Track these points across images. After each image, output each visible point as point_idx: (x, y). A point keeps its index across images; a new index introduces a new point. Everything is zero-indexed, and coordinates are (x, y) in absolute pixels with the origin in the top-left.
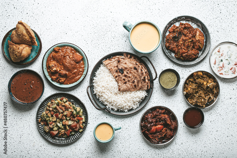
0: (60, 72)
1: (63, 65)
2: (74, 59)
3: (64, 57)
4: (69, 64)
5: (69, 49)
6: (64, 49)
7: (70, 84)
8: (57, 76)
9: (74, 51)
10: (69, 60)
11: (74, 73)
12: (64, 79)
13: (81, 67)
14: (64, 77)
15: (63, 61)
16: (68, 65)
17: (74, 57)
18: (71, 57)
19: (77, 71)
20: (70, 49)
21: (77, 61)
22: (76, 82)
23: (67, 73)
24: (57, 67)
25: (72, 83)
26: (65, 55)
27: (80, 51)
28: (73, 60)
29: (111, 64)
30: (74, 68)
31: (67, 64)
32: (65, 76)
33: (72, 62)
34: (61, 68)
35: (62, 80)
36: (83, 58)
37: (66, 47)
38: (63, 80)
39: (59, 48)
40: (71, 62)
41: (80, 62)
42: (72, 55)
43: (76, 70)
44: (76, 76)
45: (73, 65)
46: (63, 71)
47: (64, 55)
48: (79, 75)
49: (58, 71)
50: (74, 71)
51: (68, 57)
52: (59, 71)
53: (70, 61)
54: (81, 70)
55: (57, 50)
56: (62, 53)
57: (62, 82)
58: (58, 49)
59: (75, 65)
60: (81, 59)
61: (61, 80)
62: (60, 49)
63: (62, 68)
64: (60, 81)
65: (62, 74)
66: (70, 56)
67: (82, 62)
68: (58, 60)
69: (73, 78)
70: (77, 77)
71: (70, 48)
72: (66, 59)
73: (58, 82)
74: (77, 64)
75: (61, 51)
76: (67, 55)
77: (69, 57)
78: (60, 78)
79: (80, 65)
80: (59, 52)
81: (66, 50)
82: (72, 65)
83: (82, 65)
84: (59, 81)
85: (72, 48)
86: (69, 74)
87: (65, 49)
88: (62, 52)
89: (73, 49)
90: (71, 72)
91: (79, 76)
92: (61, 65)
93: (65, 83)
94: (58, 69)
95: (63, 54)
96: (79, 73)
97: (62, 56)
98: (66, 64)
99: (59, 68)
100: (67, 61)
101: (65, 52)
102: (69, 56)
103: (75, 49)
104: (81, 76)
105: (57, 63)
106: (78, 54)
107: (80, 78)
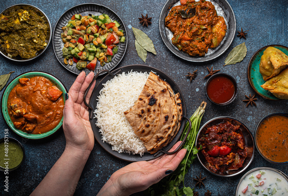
1: (32, 104)
2: (48, 95)
3: (34, 92)
4: (40, 104)
5: (41, 80)
6: (34, 81)
7: (42, 133)
8: (23, 121)
9: (50, 84)
10: (40, 98)
11: (49, 117)
12: (32, 126)
13: (60, 108)
14: (33, 123)
15: (31, 99)
16: (39, 105)
17: (48, 93)
18: (44, 92)
19: (53, 114)
20: (44, 80)
21: (52, 99)
22: (51, 130)
23: (37, 116)
24: (23, 108)
25: (46, 132)
26: (35, 90)
27: (59, 83)
28: (47, 97)
30: (49, 109)
31: (38, 103)
32: (34, 121)
33: (46, 101)
34: (28, 109)
35: (30, 128)
36: (62, 94)
37: (38, 77)
38: (30, 127)
39: (27, 79)
40: (44, 100)
41: (58, 99)
42: (45, 89)
43: (51, 113)
44: (51, 121)
45: (46, 104)
46: (31, 114)
47: (33, 90)
48: (55, 119)
49: (24, 113)
50: (49, 114)
51: (39, 92)
52: (26, 114)
53: (42, 99)
54: (59, 112)
55: (23, 82)
56: (30, 87)
57: (29, 130)
58: (25, 81)
59: (50, 105)
60: (58, 95)
61: (28, 127)
62: (28, 81)
63: (30, 110)
64: (27, 129)
65: (29, 118)
66: (43, 90)
67: (61, 100)
68: (25, 97)
69: (47, 124)
70: (53, 123)
71: (43, 78)
72: (35, 96)
73: (24, 131)
74: (53, 104)
75: (29, 84)
76: (37, 89)
77: (41, 93)
78: (26, 125)
79: (57, 105)
80: (26, 85)
81: (37, 83)
82: (45, 104)
83: (60, 105)
84: (25, 128)
85: (46, 79)
86: (40, 118)
87: (36, 81)
88: (31, 84)
89: (48, 80)
90: (44, 116)
91: (57, 121)
92: (28, 104)
93: (35, 131)
94: (24, 111)
95: (32, 88)
96: (56, 116)
97: (30, 90)
98: (36, 103)
99: (25, 109)
100: (37, 99)
101: (35, 84)
102: (40, 91)
103: (51, 80)
104: (59, 122)
105: (23, 101)
106: (55, 88)
107: (57, 124)
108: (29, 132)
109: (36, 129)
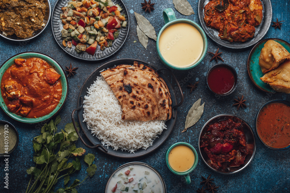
0: (22, 98)
1: (28, 86)
2: (45, 78)
3: (31, 74)
4: (37, 86)
5: (39, 62)
6: (31, 62)
7: (37, 117)
8: (18, 104)
9: (47, 66)
10: (37, 80)
11: (45, 101)
12: (27, 110)
13: (57, 92)
14: (29, 107)
15: (28, 80)
16: (36, 88)
17: (45, 76)
18: (41, 74)
19: (50, 97)
20: (41, 62)
21: (50, 82)
22: (48, 114)
23: (34, 100)
24: (18, 90)
25: (41, 116)
26: (32, 72)
27: (57, 65)
28: (45, 80)
29: (114, 76)
30: (46, 93)
31: (34, 85)
32: (30, 104)
33: (43, 83)
34: (24, 92)
35: (25, 112)
36: (60, 77)
37: (35, 59)
38: (26, 110)
39: (23, 60)
40: (41, 83)
41: (55, 83)
42: (43, 71)
43: (48, 96)
44: (48, 105)
45: (44, 87)
46: (27, 96)
47: (30, 72)
48: (52, 104)
49: (19, 96)
50: (46, 97)
51: (36, 74)
52: (21, 96)
53: (40, 82)
54: (56, 96)
55: (19, 63)
56: (27, 68)
57: (24, 113)
58: (21, 62)
59: (48, 88)
60: (56, 79)
61: (23, 110)
62: (24, 62)
63: (26, 92)
64: (22, 112)
65: (24, 101)
66: (40, 73)
67: (58, 84)
68: (20, 79)
69: (44, 107)
70: (50, 108)
71: (40, 60)
72: (32, 78)
73: (18, 114)
74: (51, 87)
75: (25, 65)
76: (34, 71)
77: (38, 75)
78: (21, 108)
79: (55, 88)
80: (22, 66)
81: (34, 64)
82: (42, 87)
83: (58, 89)
84: (19, 111)
85: (44, 61)
86: (36, 101)
87: (32, 62)
88: (28, 66)
89: (46, 62)
90: (40, 99)
91: (53, 106)
92: (24, 86)
93: (30, 115)
94: (19, 93)
95: (29, 69)
96: (53, 100)
97: (26, 72)
98: (33, 86)
99: (21, 91)
100: (33, 81)
101: (32, 66)
102: (38, 73)
103: (49, 63)
104: (56, 106)
105: (18, 83)
106: (52, 70)
107: (54, 108)
108: (24, 116)
109: (32, 113)
